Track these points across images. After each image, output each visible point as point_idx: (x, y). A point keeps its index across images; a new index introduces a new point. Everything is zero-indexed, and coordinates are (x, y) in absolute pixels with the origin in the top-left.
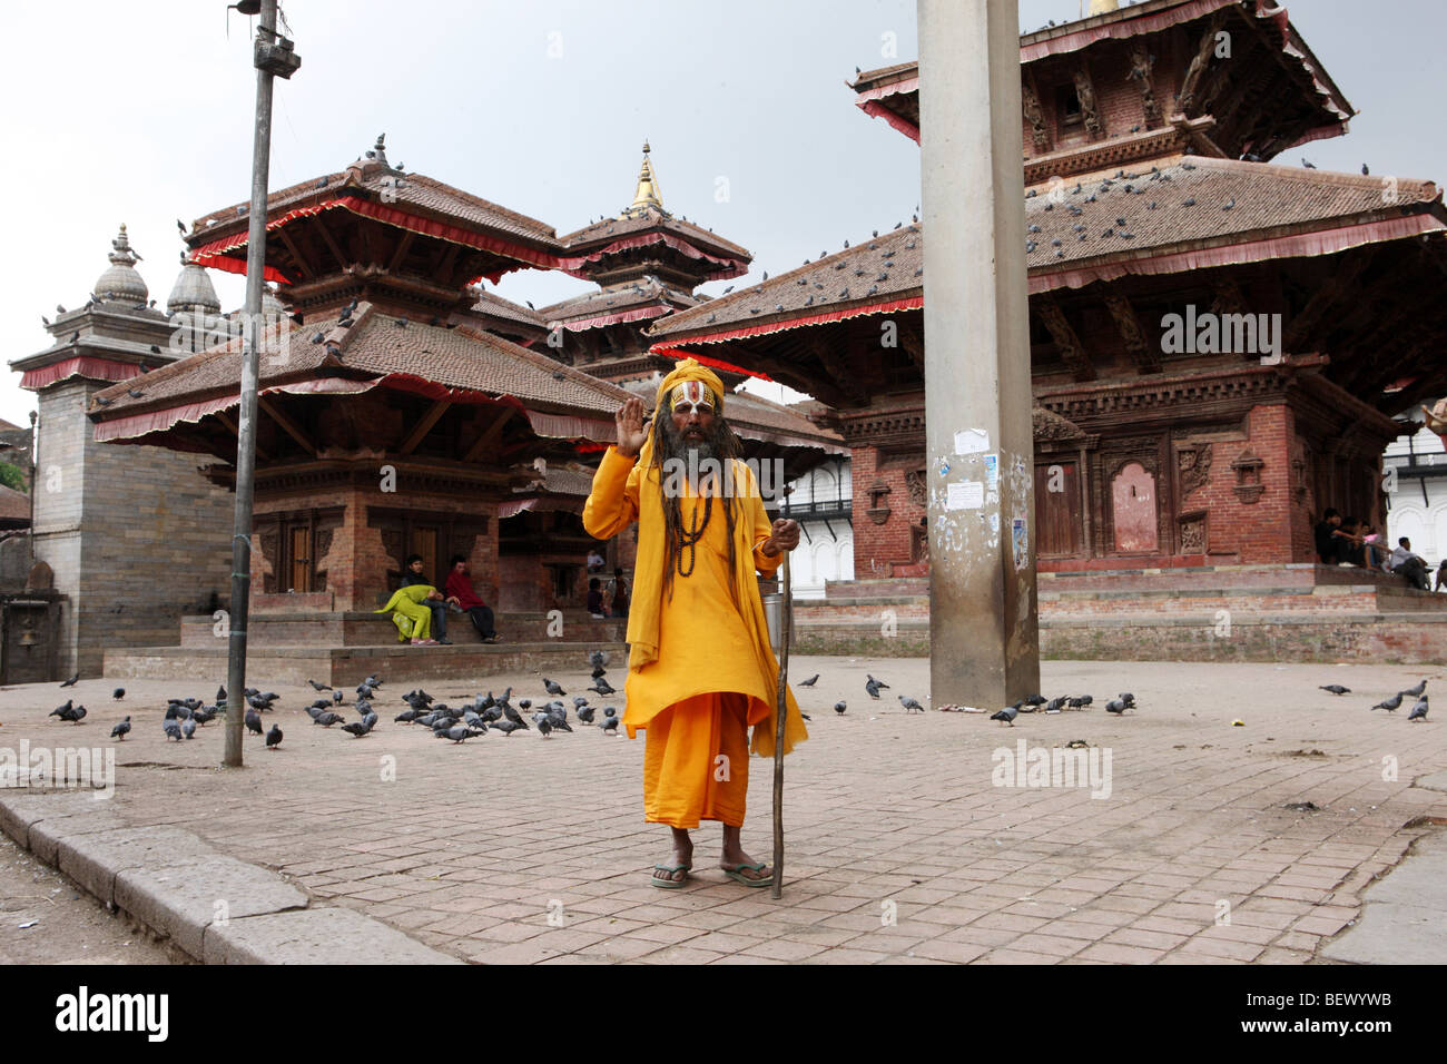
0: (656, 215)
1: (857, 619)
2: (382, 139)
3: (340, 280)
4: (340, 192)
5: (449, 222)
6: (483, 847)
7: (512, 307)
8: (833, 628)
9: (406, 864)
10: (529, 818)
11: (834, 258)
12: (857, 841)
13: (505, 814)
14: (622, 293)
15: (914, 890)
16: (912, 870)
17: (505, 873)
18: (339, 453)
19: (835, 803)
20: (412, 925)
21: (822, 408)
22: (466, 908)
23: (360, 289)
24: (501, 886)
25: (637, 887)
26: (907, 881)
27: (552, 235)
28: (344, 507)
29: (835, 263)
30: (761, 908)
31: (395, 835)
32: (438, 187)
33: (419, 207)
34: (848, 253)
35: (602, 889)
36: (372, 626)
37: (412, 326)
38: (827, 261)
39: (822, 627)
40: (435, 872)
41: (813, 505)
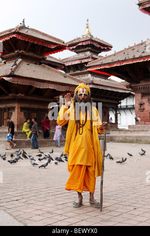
0: (90, 37)
1: (136, 134)
2: (24, 20)
3: (14, 54)
4: (14, 33)
5: (39, 40)
6: (37, 194)
7: (55, 59)
8: (130, 137)
9: (18, 198)
10: (49, 186)
11: (132, 47)
12: (123, 196)
13: (43, 185)
14: (82, 55)
15: (134, 211)
16: (135, 205)
17: (40, 201)
18: (14, 95)
19: (121, 185)
20: (15, 215)
21: (128, 83)
22: (29, 211)
23: (19, 56)
24: (38, 205)
25: (68, 207)
26: (132, 208)
27: (64, 43)
28: (15, 107)
29: (132, 49)
30: (96, 214)
31: (18, 190)
32: (37, 31)
33: (32, 36)
34: (135, 46)
35: (60, 207)
36: (21, 135)
37: (31, 64)
38: (130, 48)
39: (127, 136)
40: (24, 200)
41: (127, 106)
